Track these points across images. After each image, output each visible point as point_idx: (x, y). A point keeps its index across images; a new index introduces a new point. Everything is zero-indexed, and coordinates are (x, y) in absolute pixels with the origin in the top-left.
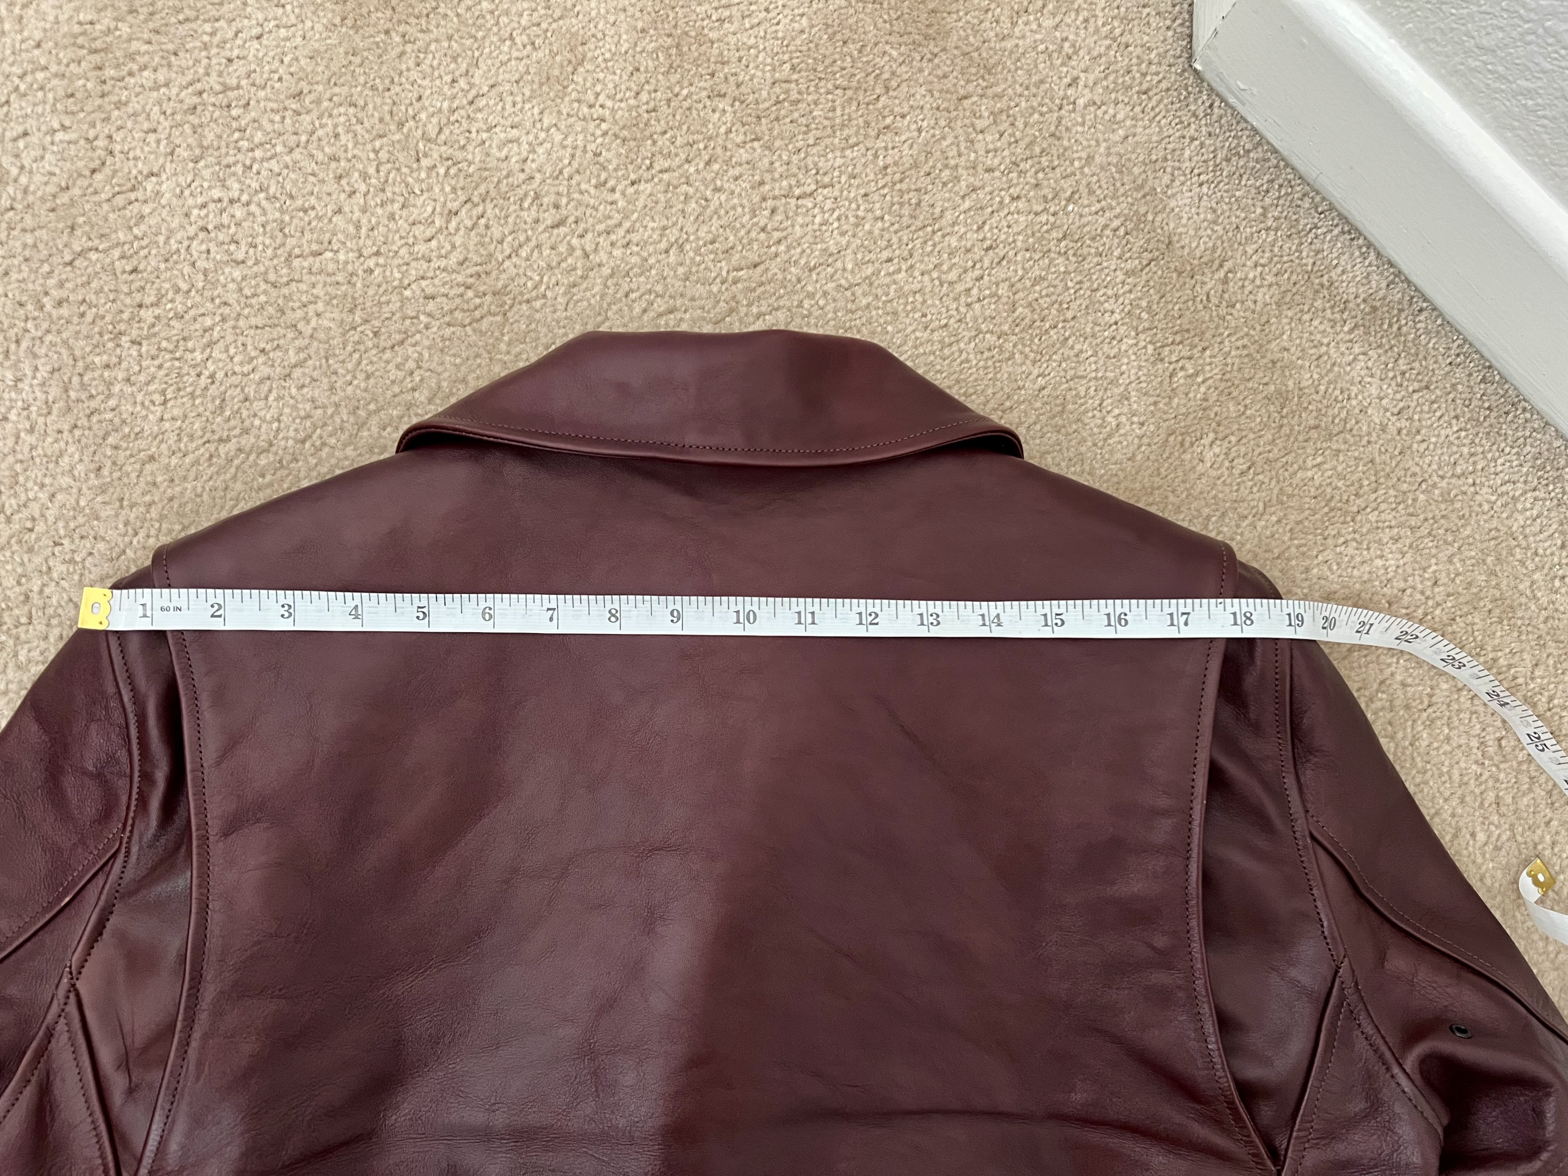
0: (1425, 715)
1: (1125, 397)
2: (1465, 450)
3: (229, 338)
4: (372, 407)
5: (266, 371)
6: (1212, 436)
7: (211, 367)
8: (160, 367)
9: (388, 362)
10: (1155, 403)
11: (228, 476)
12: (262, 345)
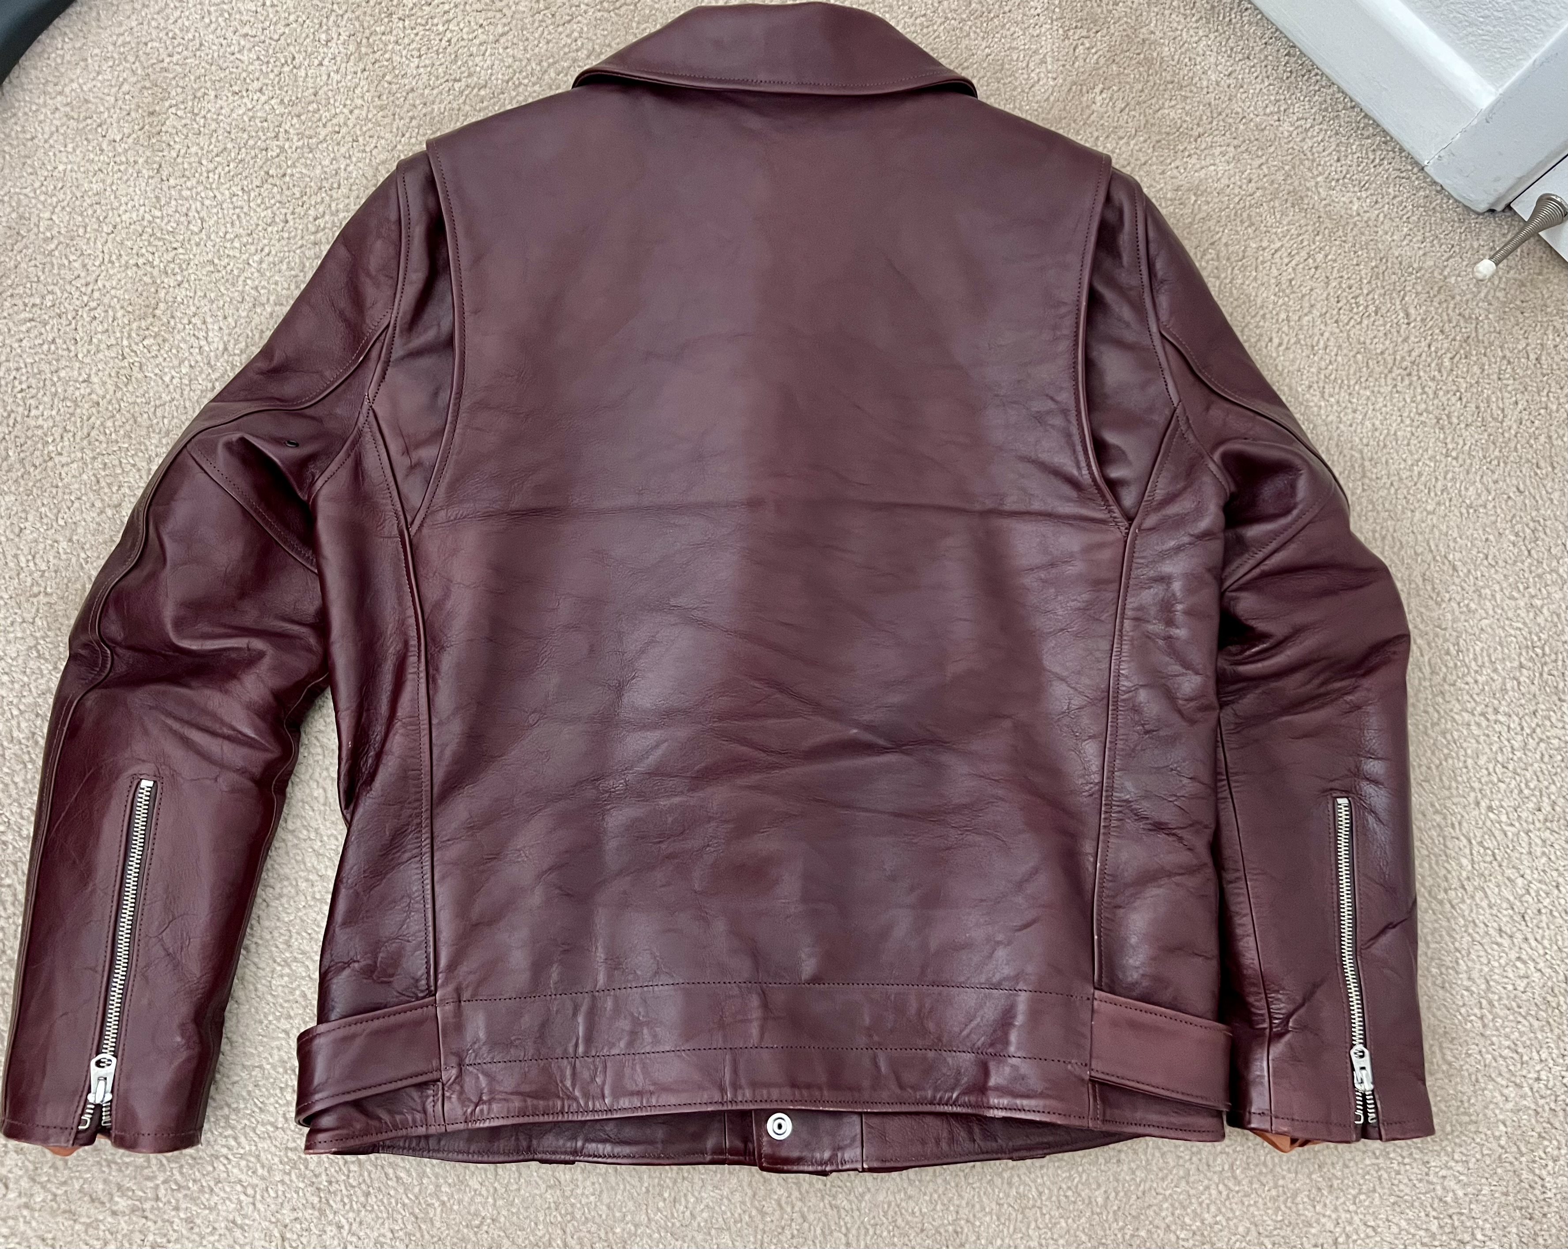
1: (1043, 62)
2: (1273, 98)
3: (460, 18)
4: (551, 60)
5: (483, 38)
6: (1101, 86)
7: (449, 35)
8: (417, 34)
9: (560, 33)
10: (1064, 66)
11: (461, 101)
12: (481, 21)
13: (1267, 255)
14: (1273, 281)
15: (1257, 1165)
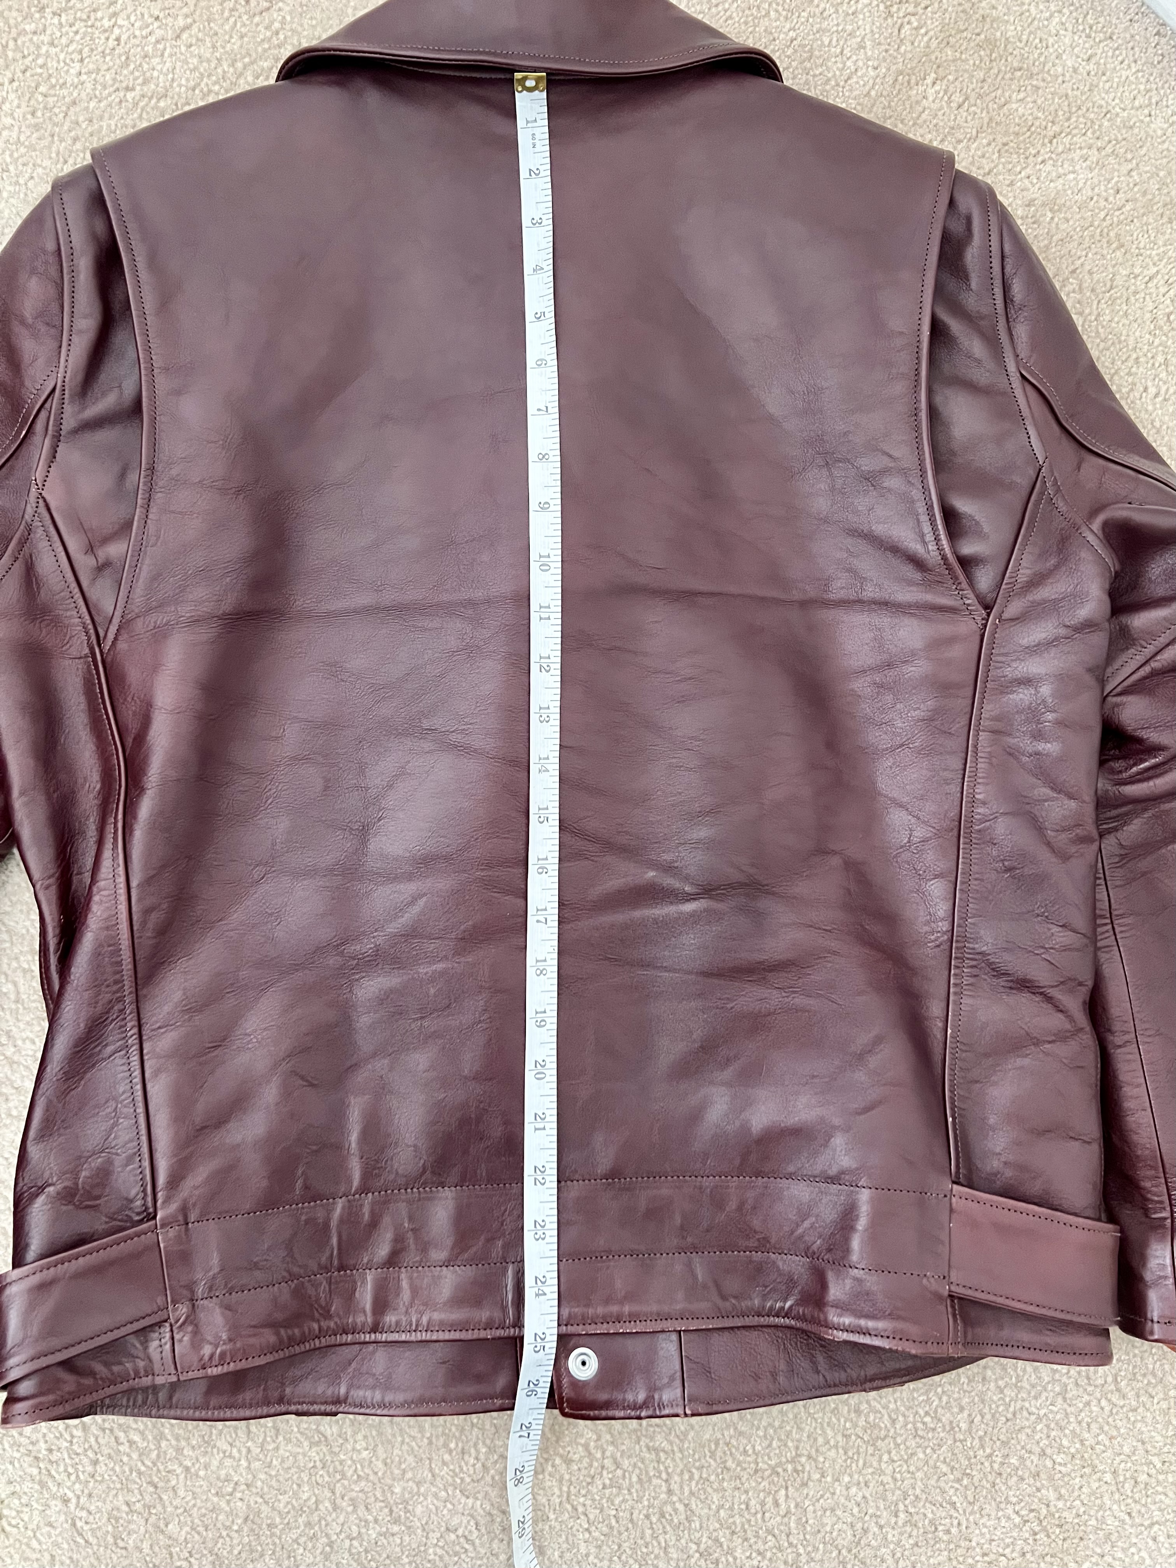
0: (1108, 295)
1: (861, 46)
2: (1142, 87)
3: (130, 9)
4: (247, 60)
5: (159, 33)
6: (933, 75)
7: (117, 31)
8: (77, 32)
9: (257, 25)
10: (886, 51)
11: (135, 115)
12: (156, 13)
13: (1140, 283)
14: (1148, 315)
15: (1144, 1375)
